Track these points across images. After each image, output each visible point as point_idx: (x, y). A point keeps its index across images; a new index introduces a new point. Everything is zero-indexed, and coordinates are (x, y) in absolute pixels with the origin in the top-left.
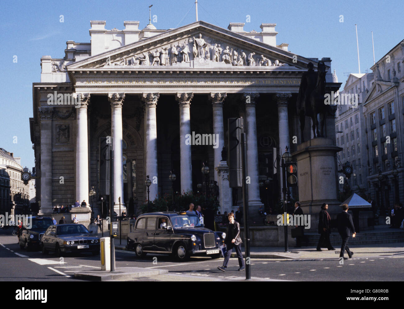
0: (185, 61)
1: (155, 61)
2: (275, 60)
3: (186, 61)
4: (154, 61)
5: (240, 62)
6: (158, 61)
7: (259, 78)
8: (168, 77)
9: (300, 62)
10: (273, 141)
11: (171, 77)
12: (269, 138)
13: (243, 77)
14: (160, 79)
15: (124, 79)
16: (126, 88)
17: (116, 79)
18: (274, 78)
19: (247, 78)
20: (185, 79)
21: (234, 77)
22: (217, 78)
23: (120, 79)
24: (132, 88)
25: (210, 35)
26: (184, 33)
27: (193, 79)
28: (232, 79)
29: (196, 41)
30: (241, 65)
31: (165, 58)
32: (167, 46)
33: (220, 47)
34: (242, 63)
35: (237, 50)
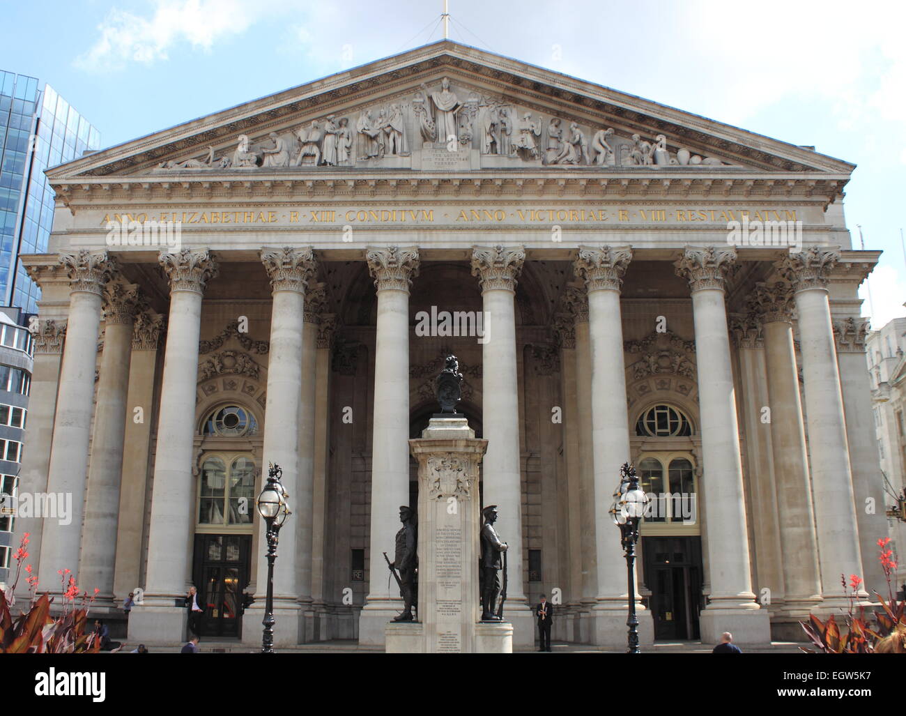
0: (394, 152)
1: (306, 156)
2: (678, 149)
3: (399, 150)
4: (302, 153)
5: (566, 155)
6: (314, 156)
7: (630, 202)
8: (345, 203)
9: (760, 152)
10: (684, 424)
11: (353, 203)
12: (671, 410)
13: (577, 202)
14: (321, 208)
15: (211, 210)
16: (216, 234)
17: (188, 210)
18: (675, 202)
19: (591, 202)
20: (397, 208)
21: (547, 202)
22: (495, 202)
23: (200, 211)
24: (234, 234)
25: (474, 83)
26: (395, 75)
27: (420, 208)
28: (543, 207)
29: (430, 98)
30: (571, 163)
31: (336, 149)
32: (346, 116)
33: (505, 116)
34: (573, 155)
35: (560, 122)
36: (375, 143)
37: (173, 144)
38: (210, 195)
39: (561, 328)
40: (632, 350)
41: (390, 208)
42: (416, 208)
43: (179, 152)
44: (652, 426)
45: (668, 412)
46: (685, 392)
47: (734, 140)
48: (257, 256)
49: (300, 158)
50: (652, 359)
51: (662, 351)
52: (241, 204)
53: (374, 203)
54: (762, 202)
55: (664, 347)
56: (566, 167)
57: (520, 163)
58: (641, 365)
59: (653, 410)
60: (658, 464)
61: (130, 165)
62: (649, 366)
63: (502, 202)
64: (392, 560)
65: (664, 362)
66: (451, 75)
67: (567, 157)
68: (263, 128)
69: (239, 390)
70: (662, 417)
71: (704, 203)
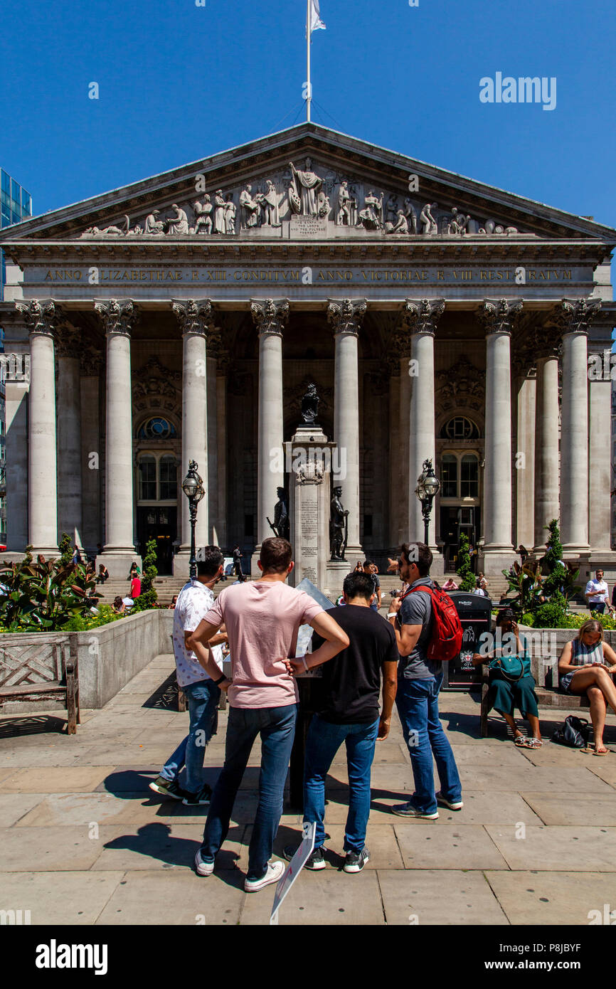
0: (269, 223)
1: (202, 225)
2: (485, 219)
3: (273, 222)
4: (199, 223)
5: (400, 225)
6: (207, 225)
7: (446, 265)
8: (233, 265)
9: (549, 222)
10: (474, 429)
11: (239, 265)
12: (466, 421)
13: (407, 265)
14: (214, 269)
15: (131, 269)
16: (136, 288)
17: (113, 269)
18: (480, 265)
19: (417, 265)
20: (271, 269)
21: (384, 265)
22: (345, 265)
23: (123, 270)
24: (151, 288)
25: (331, 162)
26: (268, 154)
27: (289, 269)
28: (381, 269)
29: (296, 176)
30: (403, 232)
31: (225, 220)
32: (230, 191)
33: (354, 192)
34: (405, 226)
35: (396, 198)
36: (254, 214)
37: (96, 213)
38: (129, 257)
39: (390, 362)
40: (441, 378)
41: (267, 269)
42: (286, 269)
43: (101, 220)
44: (451, 432)
45: (463, 422)
46: (476, 407)
47: (530, 212)
48: (169, 306)
49: (197, 227)
50: (454, 385)
51: (462, 378)
52: (154, 265)
53: (255, 265)
54: (546, 264)
55: (464, 375)
56: (399, 236)
57: (365, 234)
58: (446, 389)
59: (452, 422)
60: (455, 458)
61: (62, 230)
62: (452, 389)
63: (350, 265)
64: (273, 522)
65: (463, 387)
66: (312, 155)
67: (401, 227)
68: (167, 200)
69: (162, 407)
70: (459, 425)
71: (502, 265)
